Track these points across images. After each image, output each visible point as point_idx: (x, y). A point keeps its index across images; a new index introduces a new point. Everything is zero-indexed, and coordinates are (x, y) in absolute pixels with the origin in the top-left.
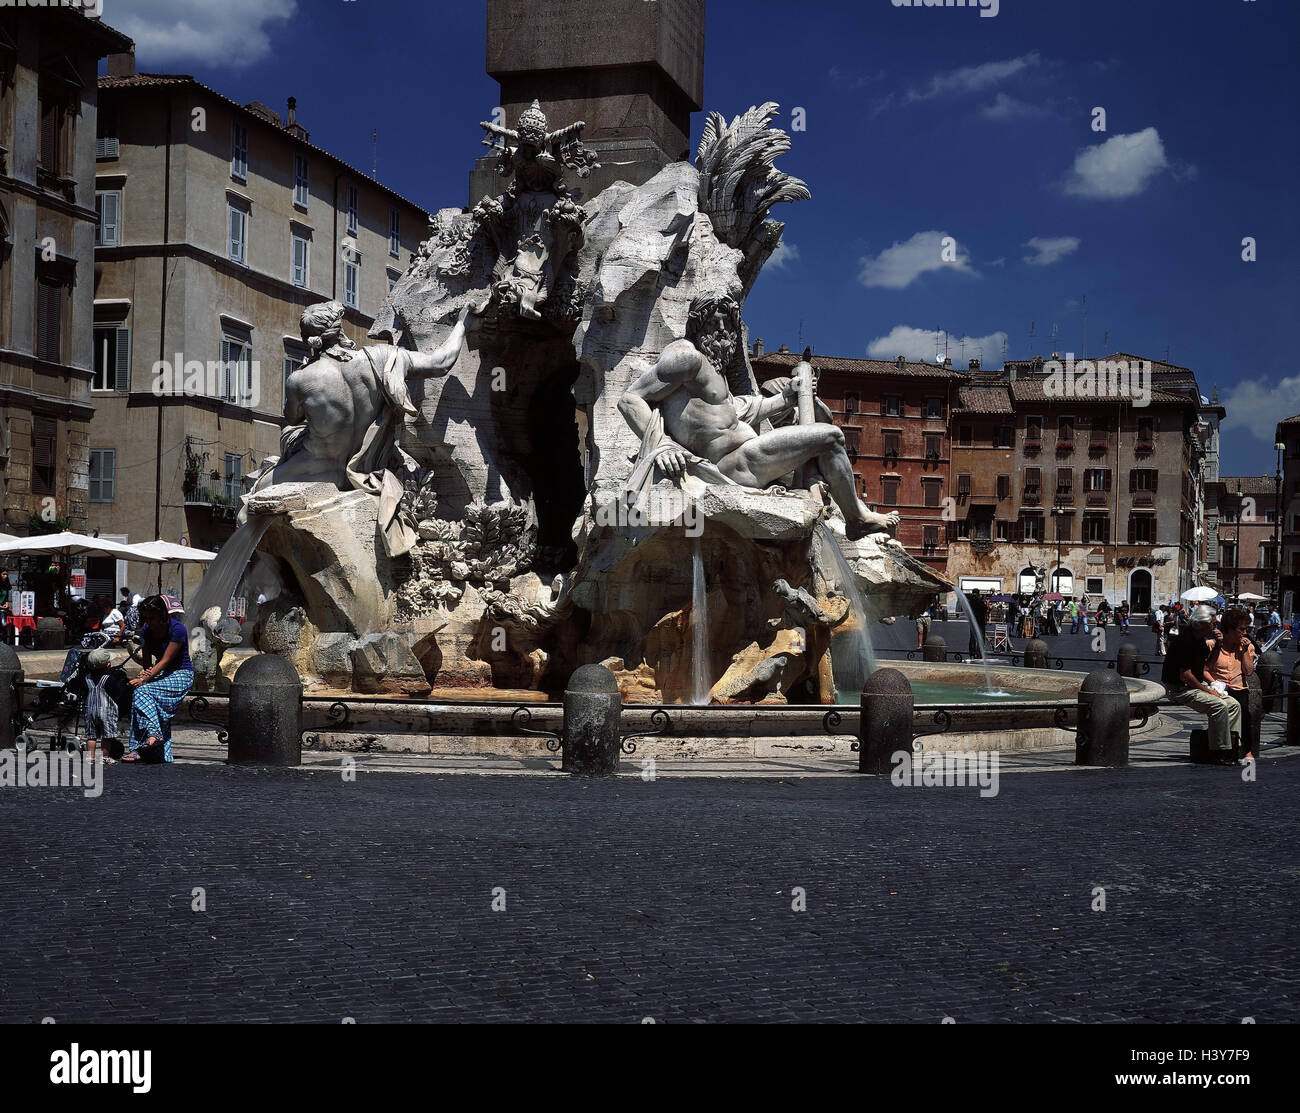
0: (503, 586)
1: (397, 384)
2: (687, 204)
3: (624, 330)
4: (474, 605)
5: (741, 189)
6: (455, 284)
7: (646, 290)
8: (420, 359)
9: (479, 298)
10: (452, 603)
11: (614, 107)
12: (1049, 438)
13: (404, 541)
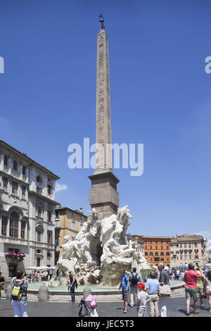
0: (93, 272)
1: (76, 246)
2: (115, 220)
3: (107, 237)
4: (88, 274)
5: (123, 217)
6: (85, 232)
7: (109, 232)
8: (80, 243)
9: (88, 234)
10: (85, 275)
11: (106, 207)
12: (183, 245)
13: (77, 267)
